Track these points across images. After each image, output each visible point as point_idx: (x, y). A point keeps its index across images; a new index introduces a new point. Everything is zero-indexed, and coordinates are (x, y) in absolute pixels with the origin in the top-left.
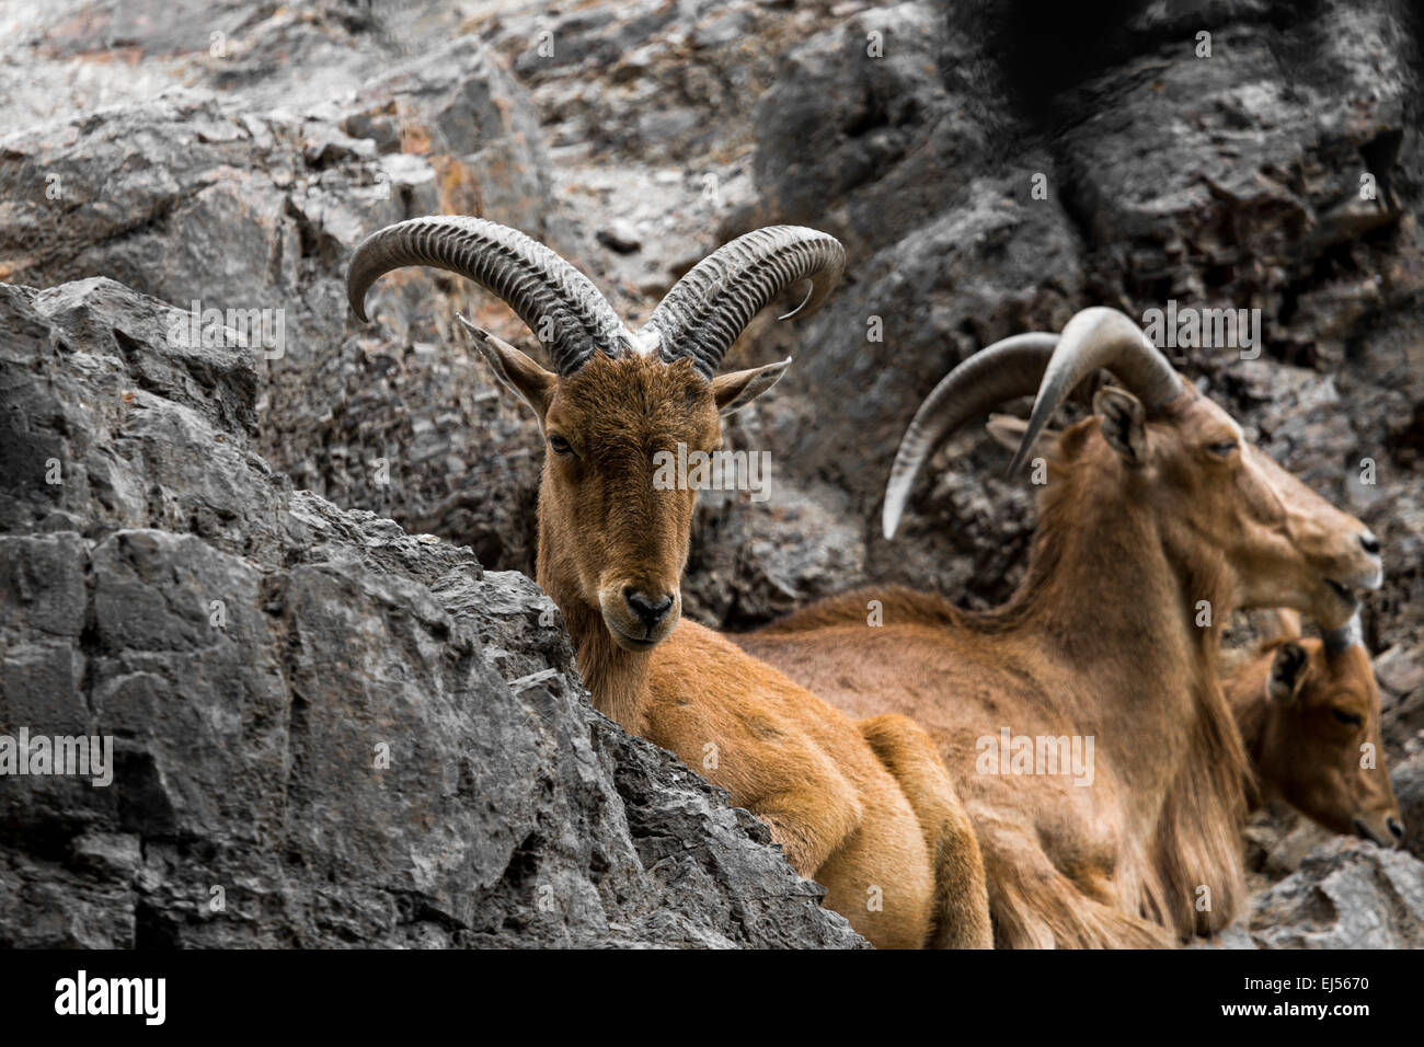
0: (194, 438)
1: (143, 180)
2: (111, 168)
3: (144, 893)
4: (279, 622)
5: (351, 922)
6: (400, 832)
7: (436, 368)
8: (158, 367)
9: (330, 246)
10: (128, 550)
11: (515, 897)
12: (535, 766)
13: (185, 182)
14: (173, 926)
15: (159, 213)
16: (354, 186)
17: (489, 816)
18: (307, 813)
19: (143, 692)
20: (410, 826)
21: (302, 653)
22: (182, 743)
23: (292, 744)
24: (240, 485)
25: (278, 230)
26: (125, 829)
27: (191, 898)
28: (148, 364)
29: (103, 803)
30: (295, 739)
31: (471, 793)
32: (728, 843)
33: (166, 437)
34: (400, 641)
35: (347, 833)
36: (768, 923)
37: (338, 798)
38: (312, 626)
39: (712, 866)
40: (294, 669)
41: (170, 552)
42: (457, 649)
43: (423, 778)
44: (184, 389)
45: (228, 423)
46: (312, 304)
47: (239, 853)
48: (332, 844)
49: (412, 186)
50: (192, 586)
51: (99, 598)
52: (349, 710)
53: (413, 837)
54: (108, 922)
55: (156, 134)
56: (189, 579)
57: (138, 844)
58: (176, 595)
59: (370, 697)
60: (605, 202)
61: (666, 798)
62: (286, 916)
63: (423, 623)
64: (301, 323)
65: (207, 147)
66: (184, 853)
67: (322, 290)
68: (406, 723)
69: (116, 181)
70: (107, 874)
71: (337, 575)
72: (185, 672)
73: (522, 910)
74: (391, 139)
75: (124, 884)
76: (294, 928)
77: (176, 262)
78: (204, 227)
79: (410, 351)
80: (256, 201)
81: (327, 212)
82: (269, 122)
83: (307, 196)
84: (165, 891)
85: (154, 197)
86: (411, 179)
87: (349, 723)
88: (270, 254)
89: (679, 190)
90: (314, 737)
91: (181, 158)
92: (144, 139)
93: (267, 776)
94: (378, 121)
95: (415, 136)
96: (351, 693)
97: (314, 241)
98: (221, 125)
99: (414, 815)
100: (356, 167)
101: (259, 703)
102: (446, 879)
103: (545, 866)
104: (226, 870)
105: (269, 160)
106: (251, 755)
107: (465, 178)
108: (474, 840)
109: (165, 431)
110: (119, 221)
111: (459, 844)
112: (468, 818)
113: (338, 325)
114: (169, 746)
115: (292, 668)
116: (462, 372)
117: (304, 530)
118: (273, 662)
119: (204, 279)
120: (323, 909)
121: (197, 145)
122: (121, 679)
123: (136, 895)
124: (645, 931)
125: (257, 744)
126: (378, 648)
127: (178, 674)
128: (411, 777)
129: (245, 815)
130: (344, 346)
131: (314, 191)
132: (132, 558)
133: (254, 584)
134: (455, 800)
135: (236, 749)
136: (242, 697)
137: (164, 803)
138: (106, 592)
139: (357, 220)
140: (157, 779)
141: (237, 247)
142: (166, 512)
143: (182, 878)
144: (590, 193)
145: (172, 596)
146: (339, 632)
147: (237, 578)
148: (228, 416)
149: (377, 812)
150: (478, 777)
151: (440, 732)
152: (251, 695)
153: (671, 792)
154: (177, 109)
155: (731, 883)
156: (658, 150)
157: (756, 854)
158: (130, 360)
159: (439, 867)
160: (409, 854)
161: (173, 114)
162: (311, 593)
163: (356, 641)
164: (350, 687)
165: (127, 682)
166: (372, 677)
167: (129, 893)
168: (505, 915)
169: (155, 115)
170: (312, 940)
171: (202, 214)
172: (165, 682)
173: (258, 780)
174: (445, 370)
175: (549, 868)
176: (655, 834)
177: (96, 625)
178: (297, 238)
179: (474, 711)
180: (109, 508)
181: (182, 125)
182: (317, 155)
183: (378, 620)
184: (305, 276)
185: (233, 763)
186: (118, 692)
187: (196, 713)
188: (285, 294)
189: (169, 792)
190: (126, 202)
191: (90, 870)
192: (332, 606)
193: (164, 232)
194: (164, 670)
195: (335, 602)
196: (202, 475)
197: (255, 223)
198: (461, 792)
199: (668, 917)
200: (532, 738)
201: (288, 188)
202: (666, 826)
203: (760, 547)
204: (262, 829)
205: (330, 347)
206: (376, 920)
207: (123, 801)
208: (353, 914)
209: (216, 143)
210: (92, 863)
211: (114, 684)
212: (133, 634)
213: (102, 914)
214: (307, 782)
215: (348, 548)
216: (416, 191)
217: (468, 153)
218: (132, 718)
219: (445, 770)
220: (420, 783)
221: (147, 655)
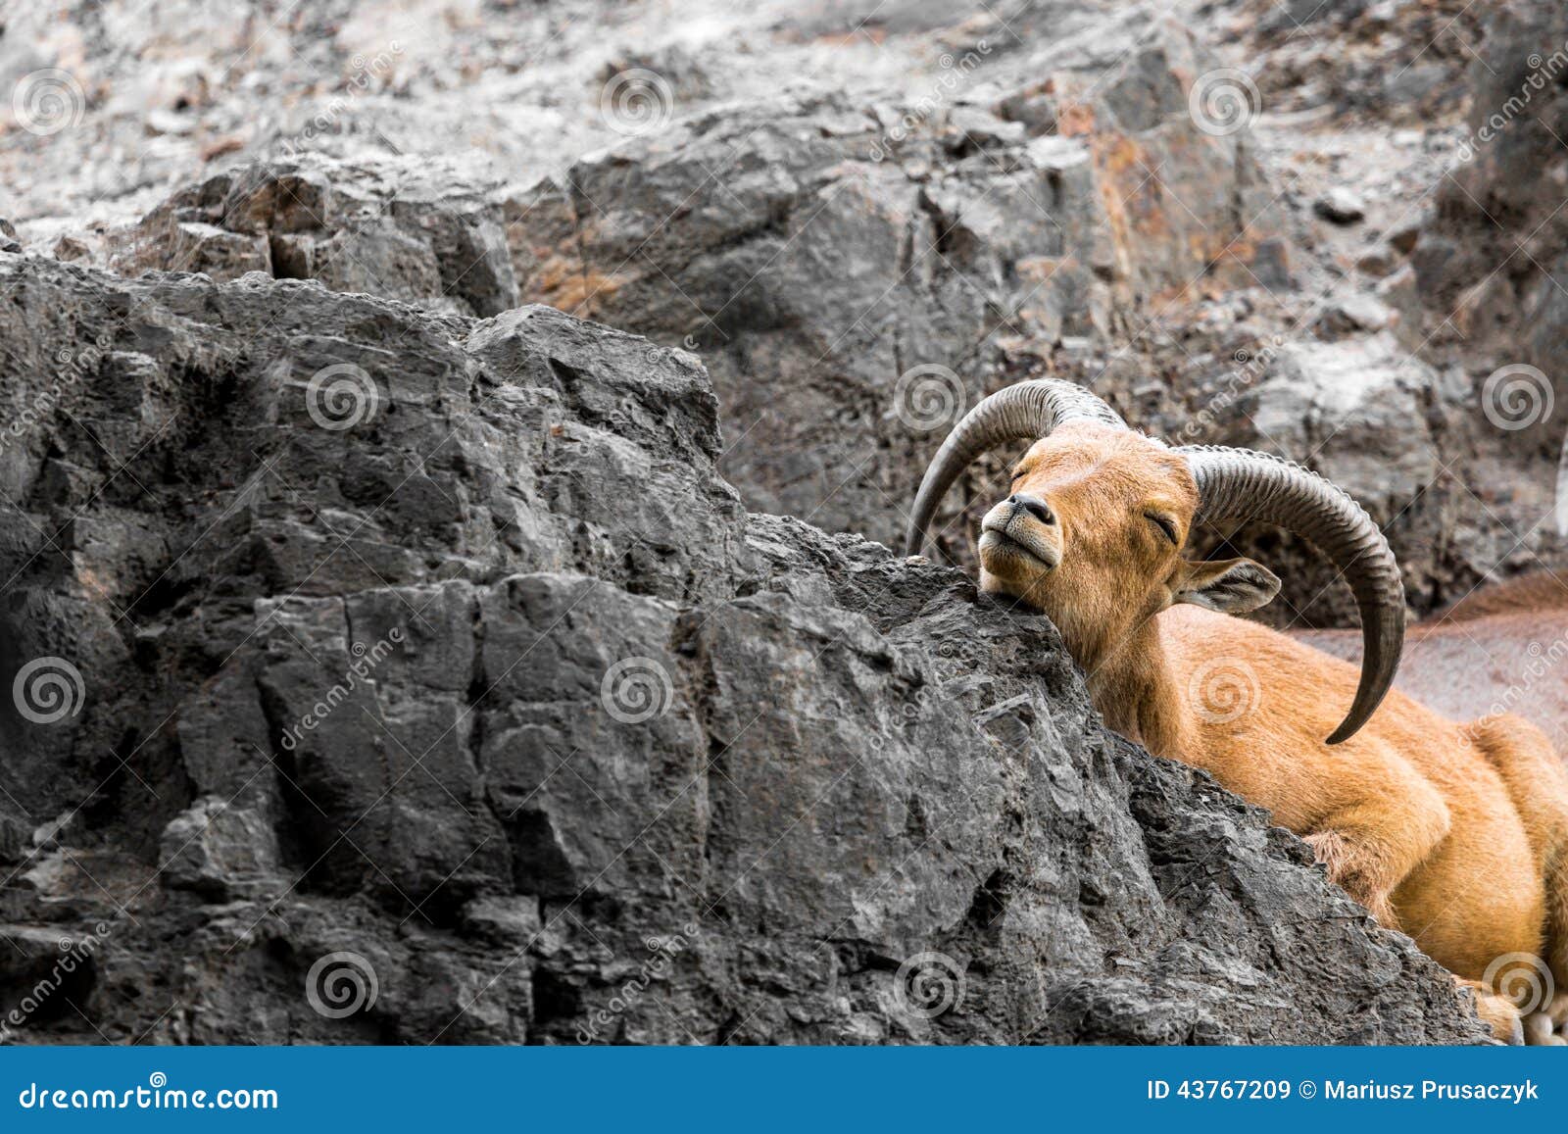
0: (627, 470)
1: (756, 181)
2: (722, 169)
3: (541, 957)
4: (693, 663)
5: (781, 976)
6: (839, 878)
7: (1087, 363)
8: (601, 396)
9: (965, 240)
10: (518, 596)
11: (981, 938)
12: (999, 799)
13: (805, 180)
14: (575, 991)
15: (777, 216)
16: (995, 173)
17: (946, 855)
18: (731, 863)
19: (532, 745)
20: (850, 870)
21: (719, 694)
22: (579, 797)
23: (711, 791)
24: (680, 517)
25: (910, 226)
26: (521, 891)
27: (593, 961)
28: (589, 394)
29: (495, 864)
30: (715, 785)
31: (922, 831)
32: (1256, 867)
33: (595, 471)
34: (834, 675)
35: (777, 882)
36: (1303, 949)
37: (766, 846)
38: (729, 664)
39: (1237, 892)
40: (710, 712)
41: (563, 596)
42: (906, 680)
43: (863, 819)
44: (630, 417)
45: (684, 450)
46: (946, 303)
47: (646, 910)
48: (761, 894)
49: (1058, 170)
50: (588, 631)
51: (487, 649)
52: (776, 751)
53: (851, 881)
54: (499, 990)
55: (773, 130)
56: (585, 623)
57: (535, 906)
58: (571, 642)
59: (798, 736)
60: (1334, 169)
61: (1187, 821)
62: (703, 974)
63: (860, 654)
64: (933, 323)
65: (831, 142)
66: (587, 912)
67: (956, 287)
68: (840, 759)
69: (728, 182)
70: (499, 939)
71: (758, 609)
72: (579, 722)
73: (988, 952)
74: (1046, 120)
75: (517, 949)
76: (713, 985)
77: (794, 266)
78: (825, 226)
79: (1058, 346)
80: (884, 196)
81: (964, 202)
82: (904, 111)
83: (943, 187)
84: (564, 954)
85: (769, 199)
86: (1058, 163)
87: (777, 766)
88: (900, 250)
89: (1419, 152)
90: (734, 783)
91: (801, 154)
92: (760, 137)
93: (680, 827)
94: (1033, 102)
95: (1076, 115)
96: (776, 733)
97: (950, 236)
98: (849, 117)
99: (857, 859)
100: (998, 153)
101: (669, 750)
102: (894, 925)
103: (1014, 904)
104: (630, 929)
105: (901, 151)
106: (660, 807)
107: (1138, 157)
108: (928, 881)
109: (593, 464)
110: (731, 225)
111: (909, 886)
112: (917, 858)
113: (974, 323)
114: (564, 801)
115: (707, 711)
116: (1120, 365)
117: (758, 560)
118: (685, 706)
119: (827, 282)
120: (748, 964)
121: (820, 140)
122: (510, 732)
123: (533, 960)
124: (1156, 965)
125: (667, 793)
126: (807, 683)
127: (573, 724)
128: (850, 818)
129: (655, 869)
130: (982, 345)
131: (952, 182)
132: (523, 604)
133: (666, 624)
134: (902, 840)
135: (644, 801)
136: (648, 746)
137: (563, 864)
138: (494, 641)
139: (996, 210)
140: (551, 835)
141: (862, 246)
142: (594, 551)
143: (584, 940)
144: (1319, 160)
145: (565, 643)
146: (761, 670)
147: (643, 619)
148: (684, 443)
149: (811, 858)
150: (929, 814)
151: (884, 769)
152: (659, 743)
153: (1196, 815)
154: (800, 103)
155: (1259, 909)
156: (1404, 109)
157: (1288, 876)
158: (570, 390)
159: (887, 913)
160: (849, 900)
161: (795, 109)
162: (728, 630)
163: (782, 678)
164: (775, 727)
165: (516, 736)
166: (802, 716)
167: (524, 959)
168: (970, 958)
169: (775, 110)
170: (736, 997)
171: (825, 215)
172: (557, 733)
173: (670, 831)
174: (1098, 364)
175: (1018, 906)
176: (1176, 861)
177: (485, 677)
178: (931, 232)
179: (928, 745)
180: (517, 550)
181: (804, 120)
182: (957, 143)
183: (809, 655)
184: (940, 272)
185: (641, 815)
186: (506, 749)
187: (594, 765)
188: (916, 293)
189: (565, 850)
190: (739, 204)
191: (481, 936)
192: (753, 643)
193: (782, 235)
194: (556, 721)
195: (756, 639)
196: (637, 509)
197: (883, 220)
198: (911, 831)
199: (1182, 949)
200: (996, 769)
201: (922, 180)
202: (1188, 852)
203: (1462, 533)
204: (677, 883)
205: (966, 346)
206: (810, 972)
207: (517, 862)
208: (783, 967)
209: (841, 137)
210: (483, 928)
211: (501, 739)
212: (522, 683)
213: (493, 982)
214: (730, 830)
215: (814, 577)
216: (1064, 175)
217: (1143, 129)
218: (522, 774)
219: (889, 809)
220: (860, 824)
221: (538, 706)
